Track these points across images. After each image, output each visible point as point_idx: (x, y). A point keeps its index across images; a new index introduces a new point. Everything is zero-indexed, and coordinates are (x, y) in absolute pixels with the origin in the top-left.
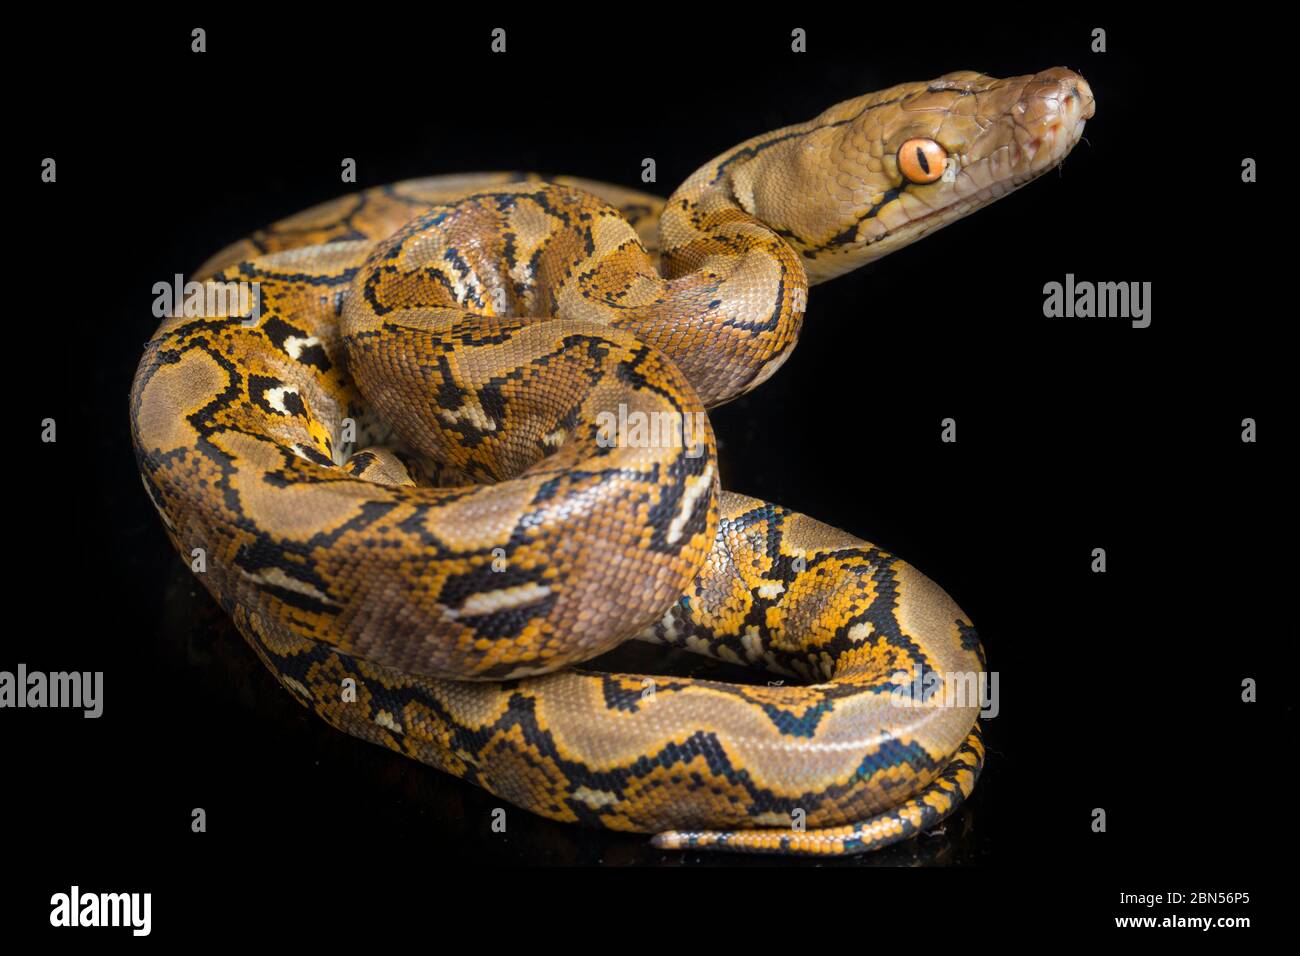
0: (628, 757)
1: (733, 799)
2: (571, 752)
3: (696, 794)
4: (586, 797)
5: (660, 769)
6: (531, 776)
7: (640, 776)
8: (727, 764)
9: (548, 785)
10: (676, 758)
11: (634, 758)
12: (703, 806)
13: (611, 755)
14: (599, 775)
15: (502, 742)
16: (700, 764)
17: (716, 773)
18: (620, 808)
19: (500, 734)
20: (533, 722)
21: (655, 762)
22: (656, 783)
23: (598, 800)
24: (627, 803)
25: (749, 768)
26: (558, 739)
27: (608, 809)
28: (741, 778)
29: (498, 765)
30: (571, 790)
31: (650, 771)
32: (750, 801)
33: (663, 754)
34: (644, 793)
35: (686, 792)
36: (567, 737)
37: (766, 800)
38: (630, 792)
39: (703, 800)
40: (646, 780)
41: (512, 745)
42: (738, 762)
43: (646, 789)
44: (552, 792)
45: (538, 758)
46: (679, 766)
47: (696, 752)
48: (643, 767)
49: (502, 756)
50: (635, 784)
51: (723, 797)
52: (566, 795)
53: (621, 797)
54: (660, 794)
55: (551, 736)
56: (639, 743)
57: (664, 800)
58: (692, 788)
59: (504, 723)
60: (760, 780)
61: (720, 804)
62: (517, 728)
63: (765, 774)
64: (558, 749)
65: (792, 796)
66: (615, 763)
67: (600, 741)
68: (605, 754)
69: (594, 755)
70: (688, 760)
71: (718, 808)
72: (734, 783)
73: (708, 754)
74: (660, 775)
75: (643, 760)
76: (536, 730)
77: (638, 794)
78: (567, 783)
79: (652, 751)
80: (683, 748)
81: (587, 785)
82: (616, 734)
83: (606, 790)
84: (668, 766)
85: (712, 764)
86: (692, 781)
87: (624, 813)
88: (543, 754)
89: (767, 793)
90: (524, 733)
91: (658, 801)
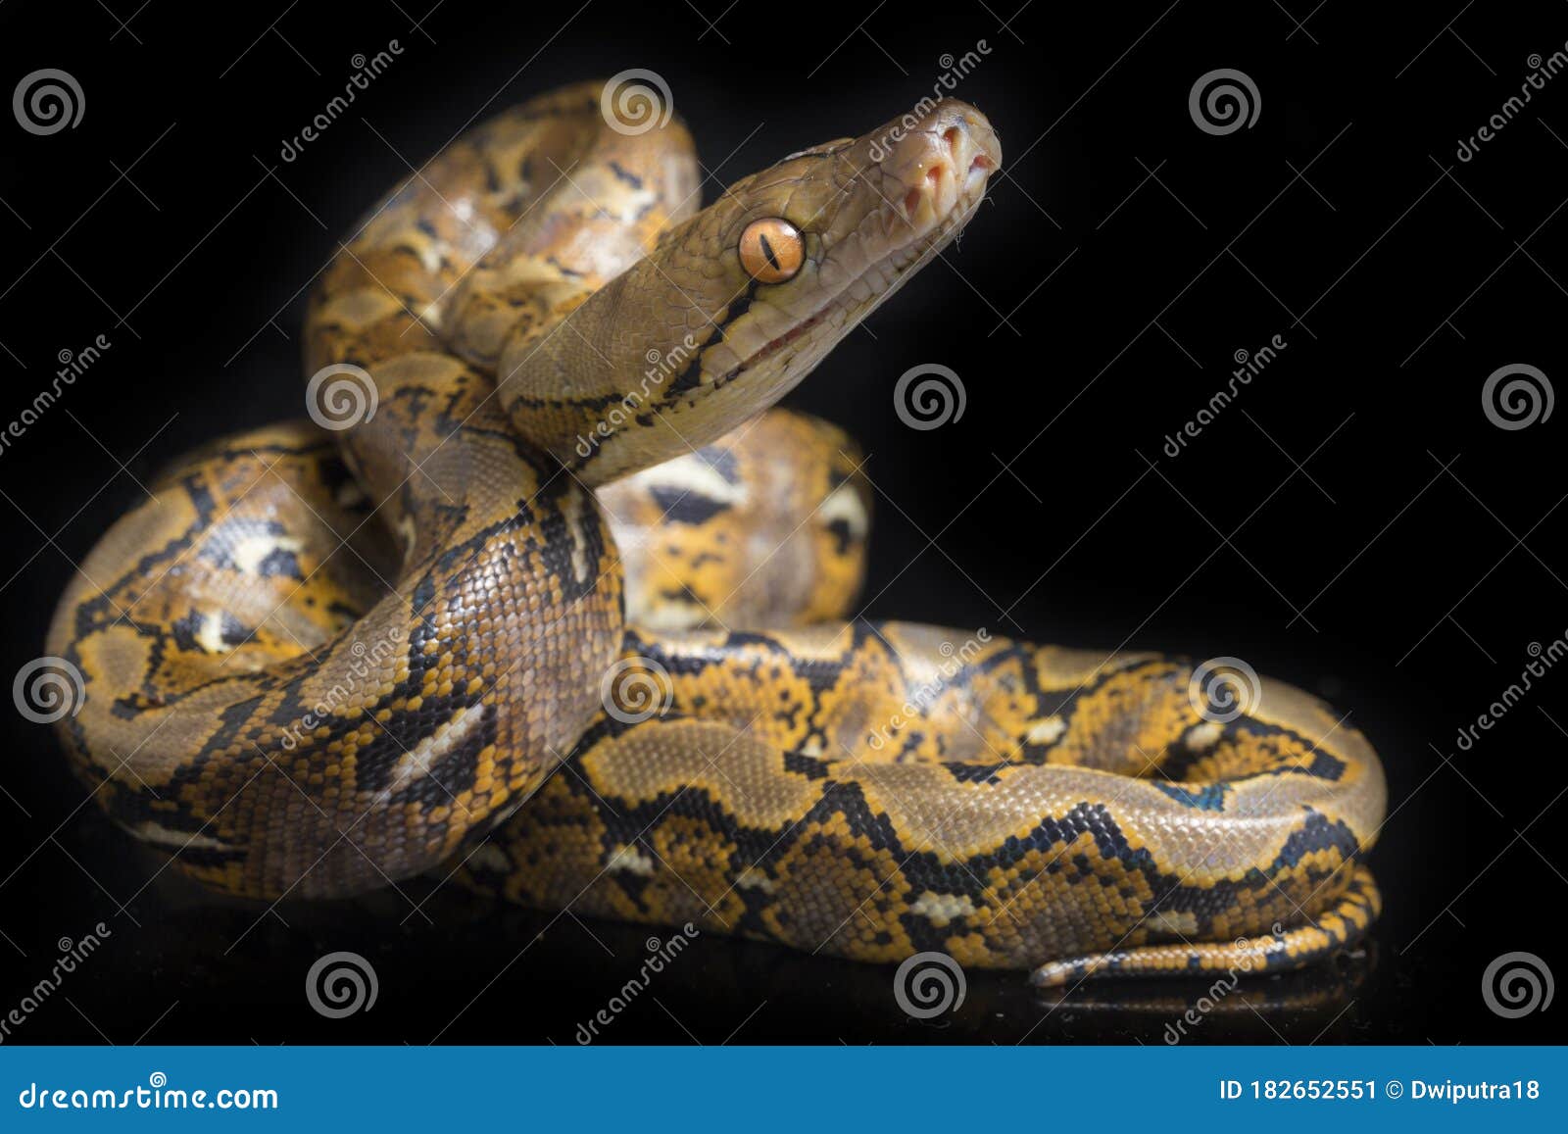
0: (992, 840)
1: (1126, 893)
2: (915, 837)
3: (1080, 888)
4: (930, 908)
5: (1034, 852)
6: (857, 883)
7: (1006, 867)
8: (1121, 842)
9: (879, 894)
10: (1056, 837)
11: (1000, 840)
12: (1088, 906)
13: (971, 839)
14: (952, 869)
15: (818, 839)
16: (1086, 842)
17: (1107, 856)
18: (976, 921)
19: (815, 827)
20: (862, 806)
21: (1028, 844)
22: (1026, 876)
23: (948, 909)
24: (986, 909)
25: (1150, 847)
26: (900, 824)
27: (959, 926)
28: (1139, 860)
29: (805, 878)
30: (911, 898)
31: (1019, 857)
32: (1149, 895)
33: (1037, 832)
34: (1010, 892)
35: (1066, 885)
36: (911, 820)
37: (1169, 891)
38: (990, 893)
39: (1087, 896)
40: (1014, 872)
41: (832, 841)
42: (1135, 838)
43: (1013, 886)
44: (882, 907)
45: (870, 853)
46: (1060, 848)
47: (1082, 829)
48: (1011, 851)
49: (817, 859)
50: (1000, 877)
51: (1114, 889)
52: (904, 908)
53: (978, 902)
54: (1030, 891)
55: (889, 821)
56: (1006, 820)
57: (1036, 901)
58: (1073, 879)
59: (821, 812)
60: (1165, 864)
61: (1109, 899)
62: (839, 817)
63: (1170, 854)
64: (899, 837)
65: (1203, 886)
66: (975, 849)
67: (956, 820)
68: (963, 837)
69: (948, 839)
70: (1071, 839)
71: (1106, 907)
72: (1129, 868)
73: (1096, 830)
74: (1032, 863)
75: (1012, 841)
76: (867, 814)
77: (1002, 895)
78: (908, 887)
79: (1023, 831)
80: (1063, 823)
81: (933, 888)
82: (976, 810)
83: (958, 894)
84: (1044, 849)
85: (1101, 842)
86: (1074, 868)
87: (979, 930)
88: (877, 846)
89: (1172, 879)
90: (848, 821)
91: (1028, 904)
